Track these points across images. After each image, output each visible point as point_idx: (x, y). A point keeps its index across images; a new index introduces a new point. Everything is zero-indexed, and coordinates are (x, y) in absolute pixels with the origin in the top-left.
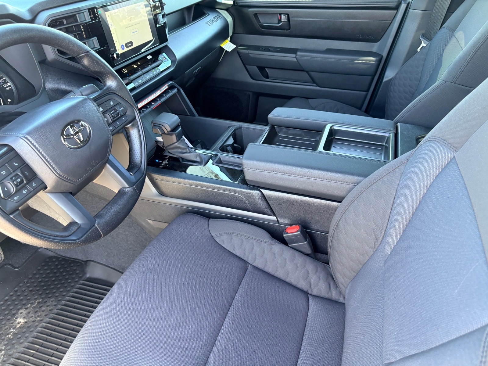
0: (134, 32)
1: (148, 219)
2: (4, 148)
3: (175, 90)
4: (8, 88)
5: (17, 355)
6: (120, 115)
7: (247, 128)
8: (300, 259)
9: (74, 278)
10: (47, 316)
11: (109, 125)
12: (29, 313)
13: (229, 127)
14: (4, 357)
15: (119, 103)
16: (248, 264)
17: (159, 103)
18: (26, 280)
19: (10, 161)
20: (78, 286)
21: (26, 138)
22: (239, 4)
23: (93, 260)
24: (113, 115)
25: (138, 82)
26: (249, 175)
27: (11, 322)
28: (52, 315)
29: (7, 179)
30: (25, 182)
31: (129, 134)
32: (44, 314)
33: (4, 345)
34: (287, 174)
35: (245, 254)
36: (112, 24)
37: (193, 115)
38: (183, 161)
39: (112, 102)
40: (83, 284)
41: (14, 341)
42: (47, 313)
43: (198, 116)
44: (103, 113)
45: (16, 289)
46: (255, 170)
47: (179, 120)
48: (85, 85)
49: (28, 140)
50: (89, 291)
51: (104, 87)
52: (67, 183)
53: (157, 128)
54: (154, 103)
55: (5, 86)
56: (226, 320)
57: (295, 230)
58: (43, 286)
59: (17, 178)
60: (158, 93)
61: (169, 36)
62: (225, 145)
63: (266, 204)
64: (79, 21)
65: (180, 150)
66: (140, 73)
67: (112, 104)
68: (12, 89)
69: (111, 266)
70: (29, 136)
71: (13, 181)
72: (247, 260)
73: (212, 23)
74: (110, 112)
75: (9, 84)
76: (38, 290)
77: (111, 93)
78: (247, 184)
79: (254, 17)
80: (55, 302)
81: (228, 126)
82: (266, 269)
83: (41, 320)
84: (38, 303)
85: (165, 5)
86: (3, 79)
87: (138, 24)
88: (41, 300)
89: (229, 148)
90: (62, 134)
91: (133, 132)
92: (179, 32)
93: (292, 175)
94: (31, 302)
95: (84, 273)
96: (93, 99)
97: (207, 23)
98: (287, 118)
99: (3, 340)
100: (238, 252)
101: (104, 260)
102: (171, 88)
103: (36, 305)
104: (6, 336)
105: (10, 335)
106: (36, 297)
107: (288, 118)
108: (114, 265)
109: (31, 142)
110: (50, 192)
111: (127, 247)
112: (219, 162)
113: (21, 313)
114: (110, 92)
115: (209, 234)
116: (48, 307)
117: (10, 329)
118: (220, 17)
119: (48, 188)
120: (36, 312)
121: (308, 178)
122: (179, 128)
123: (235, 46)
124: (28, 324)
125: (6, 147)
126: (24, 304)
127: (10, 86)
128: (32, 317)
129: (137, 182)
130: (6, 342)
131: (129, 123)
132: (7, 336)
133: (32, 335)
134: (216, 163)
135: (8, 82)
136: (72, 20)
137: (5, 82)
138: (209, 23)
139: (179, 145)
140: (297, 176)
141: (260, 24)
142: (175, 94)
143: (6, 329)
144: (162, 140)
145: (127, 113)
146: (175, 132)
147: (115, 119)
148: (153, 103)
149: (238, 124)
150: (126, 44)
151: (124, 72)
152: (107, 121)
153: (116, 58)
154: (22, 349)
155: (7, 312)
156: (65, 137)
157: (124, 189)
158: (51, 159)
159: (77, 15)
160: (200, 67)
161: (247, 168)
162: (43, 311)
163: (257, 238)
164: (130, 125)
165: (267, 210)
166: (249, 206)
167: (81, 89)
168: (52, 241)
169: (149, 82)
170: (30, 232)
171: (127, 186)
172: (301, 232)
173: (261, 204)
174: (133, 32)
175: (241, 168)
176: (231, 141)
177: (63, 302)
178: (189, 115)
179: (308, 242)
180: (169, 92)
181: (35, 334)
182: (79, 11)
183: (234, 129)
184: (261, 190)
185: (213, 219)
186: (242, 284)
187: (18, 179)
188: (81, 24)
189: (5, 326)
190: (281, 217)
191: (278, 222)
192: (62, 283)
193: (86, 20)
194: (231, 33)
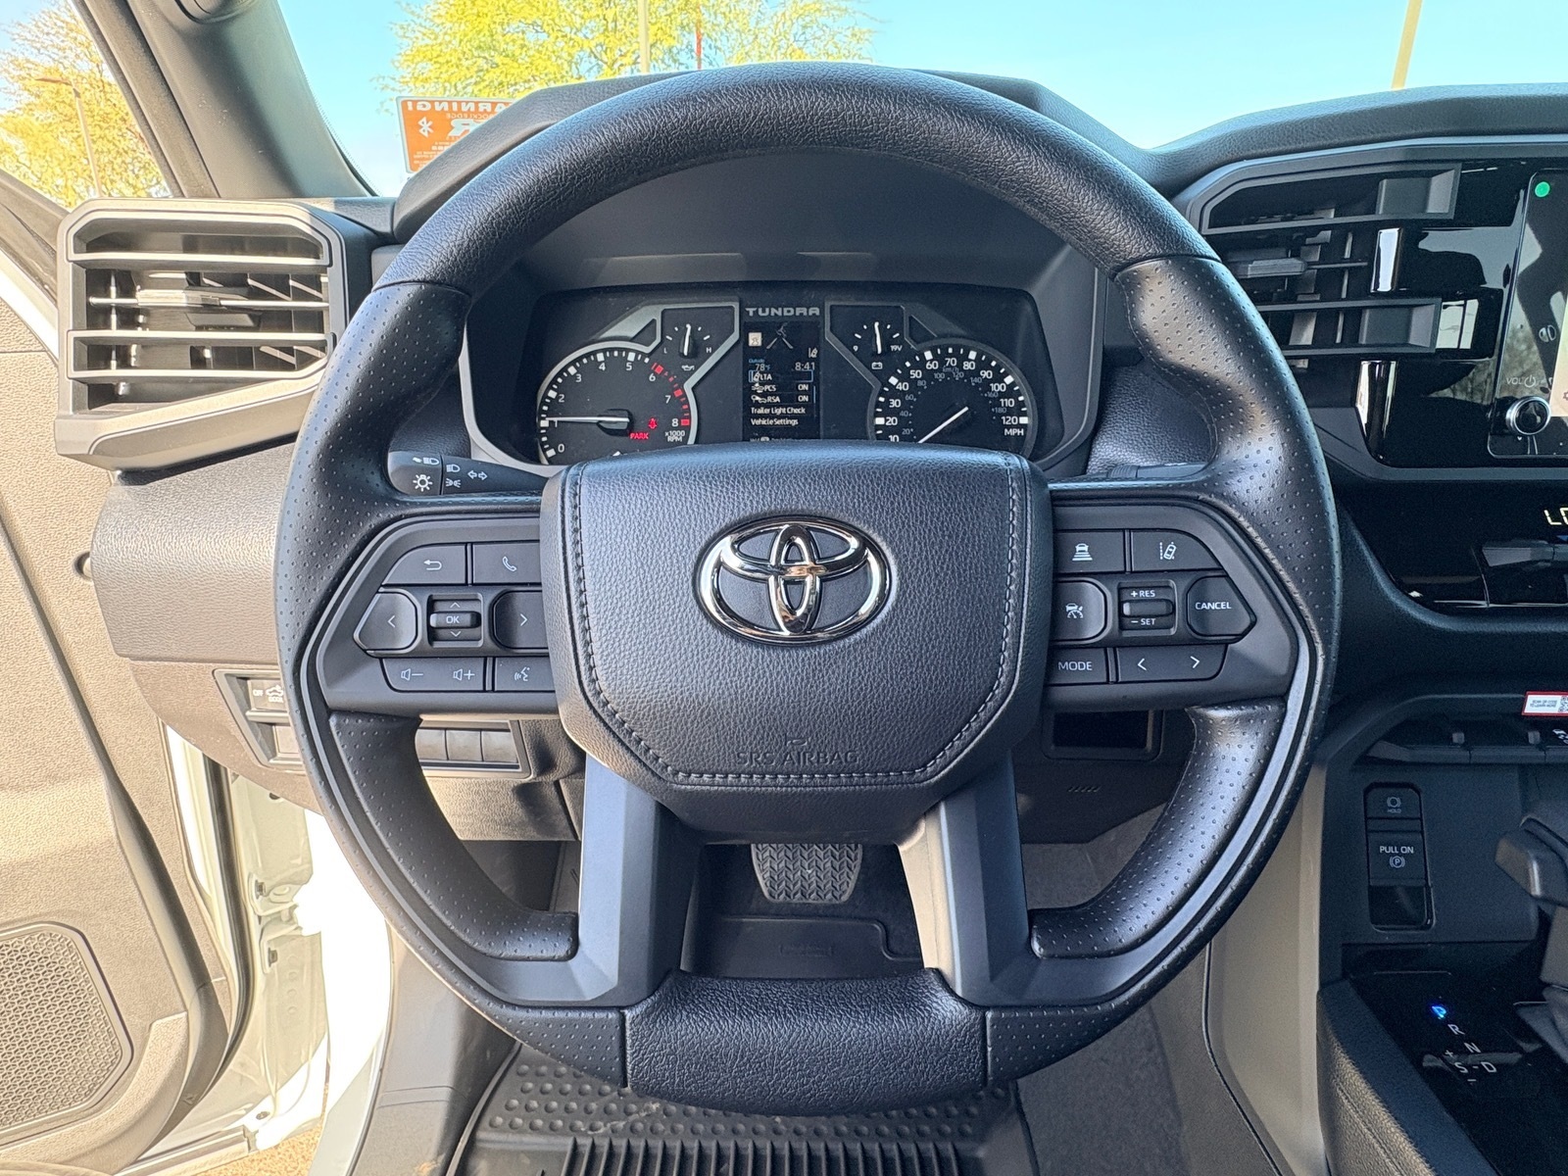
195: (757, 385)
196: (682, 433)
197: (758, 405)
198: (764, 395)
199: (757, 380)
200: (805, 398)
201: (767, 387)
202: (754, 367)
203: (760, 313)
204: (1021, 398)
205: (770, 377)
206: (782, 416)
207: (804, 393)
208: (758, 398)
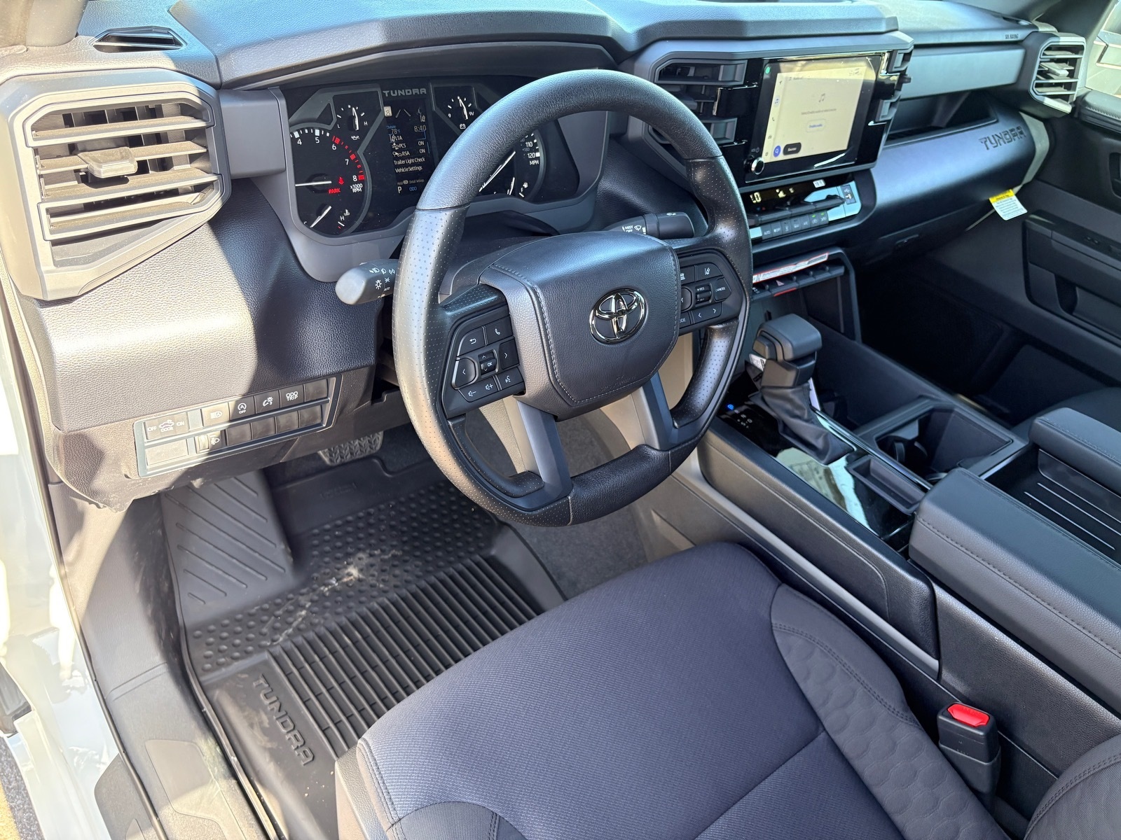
0: (814, 126)
1: (654, 510)
2: (492, 296)
3: (840, 271)
4: (533, 163)
5: (322, 630)
6: (710, 301)
7: (963, 417)
8: (951, 791)
9: (468, 543)
10: (397, 590)
11: (683, 312)
12: (372, 565)
13: (921, 397)
14: (301, 622)
15: (721, 277)
16: (821, 729)
17: (793, 286)
18: (393, 503)
19: (490, 324)
20: (469, 562)
21: (535, 293)
22: (1084, 119)
23: (515, 527)
24: (698, 296)
25: (772, 232)
26: (923, 539)
27: (339, 566)
28: (404, 592)
29: (472, 354)
30: (497, 370)
31: (710, 344)
32: (394, 582)
33: (312, 601)
34: (1021, 588)
35: (825, 703)
36: (780, 101)
37: (850, 334)
38: (784, 431)
39: (708, 270)
40: (478, 564)
41: (328, 604)
42: (399, 583)
43: (860, 340)
44: (684, 285)
45: (372, 510)
46: (945, 537)
47: (820, 345)
48: (672, 211)
49: (537, 298)
50: (482, 582)
51: (709, 232)
52: (559, 399)
53: (766, 343)
54: (782, 284)
55: (531, 155)
56: (721, 820)
57: (975, 722)
58: (414, 529)
59: (488, 357)
60: (803, 265)
61: (884, 149)
62: (893, 434)
63: (930, 622)
64: (720, 79)
65: (788, 406)
66: (786, 212)
67: (708, 273)
68: (538, 165)
69: (541, 558)
70: (542, 291)
71: (481, 363)
72: (822, 718)
73: (996, 145)
74: (697, 288)
75: (538, 155)
76: (403, 532)
77: (717, 250)
78: (906, 554)
79: (1108, 159)
80: (421, 571)
81: (921, 393)
82: (857, 764)
83: (385, 592)
84: (394, 556)
85: (910, 82)
86: (533, 142)
87: (832, 110)
88: (399, 553)
89: (900, 446)
90: (596, 308)
91: (719, 342)
92: (910, 146)
93: (1033, 596)
94: (384, 547)
95: (490, 545)
96: (676, 250)
97: (985, 140)
98: (1085, 446)
99: (314, 590)
100: (811, 689)
101: (535, 540)
102: (833, 262)
103: (389, 558)
104: (321, 586)
105: (326, 589)
106: (395, 543)
107: (1087, 447)
108: (547, 558)
109: (539, 303)
110: (524, 403)
111: (588, 539)
112: (861, 472)
113: (360, 559)
114: (714, 247)
115: (766, 616)
116: (406, 574)
117: (331, 578)
118: (1021, 133)
119: (526, 395)
120: (383, 571)
121: (1073, 623)
122: (810, 361)
123: (1025, 211)
124: (362, 585)
125: (496, 294)
126: (370, 545)
127: (538, 158)
128: (373, 576)
129: (679, 445)
130: (316, 598)
131: (721, 323)
132: (322, 588)
133: (359, 610)
134: (855, 469)
135: (537, 151)
136: (707, 72)
137: (534, 150)
138: (988, 143)
139: (792, 396)
140: (1045, 604)
141: (1116, 180)
142: (835, 278)
143: (324, 574)
144: (760, 366)
145: (727, 302)
146: (799, 365)
147: (697, 306)
148: (780, 283)
149: (945, 399)
150: (787, 147)
151: (755, 199)
152: (683, 304)
153: (753, 169)
154: (334, 625)
155: (339, 544)
156: (597, 314)
157: (649, 449)
158: (557, 348)
159: (722, 67)
160: (917, 236)
161: (926, 524)
162: (395, 576)
163: (870, 686)
164: (721, 326)
165: (927, 635)
166: (884, 604)
167: (661, 217)
168: (488, 495)
169: (794, 238)
170: (465, 463)
171: (657, 446)
172: (988, 736)
173: (917, 615)
174: (812, 125)
175: (908, 508)
176: (911, 432)
177: (433, 579)
178: (842, 331)
179: (993, 764)
180: (824, 269)
181: (364, 610)
182: (730, 59)
183: (931, 407)
184: (934, 585)
185: (791, 589)
186: (789, 764)
187: (488, 360)
188: (720, 86)
189: (326, 568)
190: (952, 670)
191: (939, 678)
192: (445, 542)
193: (734, 81)
194: (1029, 177)
195: (394, 144)
196: (360, 185)
197: (397, 158)
198: (400, 151)
199: (393, 140)
200: (423, 151)
201: (401, 145)
202: (390, 131)
203: (392, 93)
204: (535, 141)
205: (401, 138)
206: (412, 165)
207: (422, 147)
208: (396, 154)
